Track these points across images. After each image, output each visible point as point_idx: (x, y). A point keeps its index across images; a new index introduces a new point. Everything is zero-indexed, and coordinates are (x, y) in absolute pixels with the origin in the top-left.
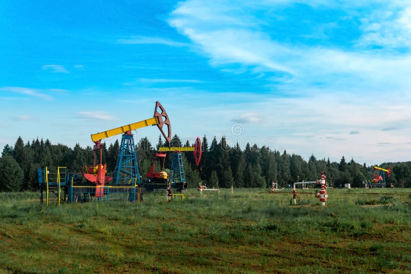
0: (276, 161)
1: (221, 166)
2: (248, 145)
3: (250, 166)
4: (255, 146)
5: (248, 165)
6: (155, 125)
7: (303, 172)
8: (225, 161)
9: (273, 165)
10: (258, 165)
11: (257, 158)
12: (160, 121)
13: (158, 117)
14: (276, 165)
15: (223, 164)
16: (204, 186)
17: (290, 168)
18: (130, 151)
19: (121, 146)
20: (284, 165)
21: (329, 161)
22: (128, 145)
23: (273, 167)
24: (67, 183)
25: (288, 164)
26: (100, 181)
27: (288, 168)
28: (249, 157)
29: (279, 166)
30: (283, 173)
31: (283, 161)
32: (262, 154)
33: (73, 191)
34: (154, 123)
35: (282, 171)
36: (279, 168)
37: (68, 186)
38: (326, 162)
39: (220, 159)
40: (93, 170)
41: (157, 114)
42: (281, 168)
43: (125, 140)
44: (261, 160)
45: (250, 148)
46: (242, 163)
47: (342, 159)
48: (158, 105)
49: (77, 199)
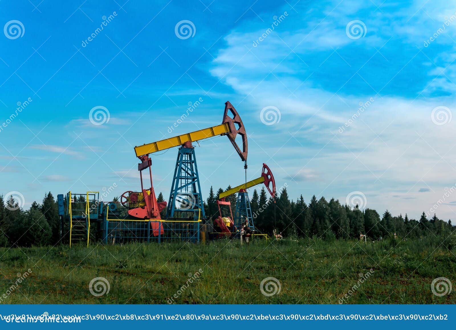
0: (347, 217)
1: (282, 222)
2: (314, 198)
3: (318, 222)
4: (323, 199)
5: (315, 222)
6: (224, 134)
7: (380, 230)
10: (327, 221)
11: (325, 213)
12: (232, 129)
13: (228, 123)
14: (348, 221)
16: (279, 235)
18: (190, 172)
19: (177, 165)
20: (357, 221)
21: (406, 218)
22: (187, 163)
23: (345, 223)
24: (101, 215)
25: (362, 221)
26: (153, 212)
27: (362, 224)
28: (315, 212)
29: (352, 222)
30: (356, 230)
31: (356, 217)
32: (332, 208)
33: (108, 227)
34: (223, 132)
35: (355, 228)
36: (351, 224)
37: (102, 220)
38: (403, 219)
39: (282, 215)
40: (137, 198)
41: (227, 119)
42: (353, 224)
43: (183, 156)
44: (330, 215)
45: (316, 201)
46: (308, 220)
47: (423, 215)
48: (228, 107)
49: (114, 239)
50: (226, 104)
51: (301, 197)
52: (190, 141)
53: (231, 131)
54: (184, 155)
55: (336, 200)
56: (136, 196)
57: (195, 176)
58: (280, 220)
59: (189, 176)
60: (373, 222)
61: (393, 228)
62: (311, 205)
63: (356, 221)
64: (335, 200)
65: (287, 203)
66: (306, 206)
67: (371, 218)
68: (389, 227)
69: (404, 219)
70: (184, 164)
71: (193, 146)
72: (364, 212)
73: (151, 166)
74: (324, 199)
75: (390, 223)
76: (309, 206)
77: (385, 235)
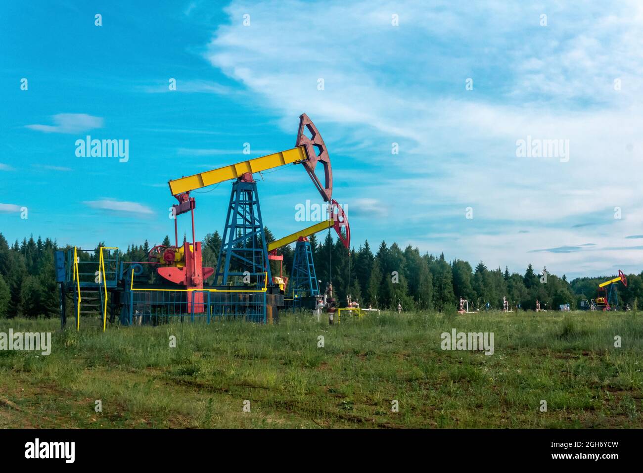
0: (430, 272)
1: (340, 278)
2: (384, 245)
4: (395, 246)
5: (385, 278)
6: (299, 163)
8: (346, 271)
9: (426, 277)
10: (402, 277)
11: (399, 266)
12: (310, 155)
13: (305, 146)
14: (430, 277)
15: (343, 276)
16: (354, 303)
17: (452, 282)
18: (248, 218)
19: (231, 207)
20: (442, 277)
21: (507, 272)
22: (246, 204)
23: (426, 280)
24: (120, 282)
25: (449, 276)
26: (193, 278)
27: (449, 281)
28: (385, 264)
29: (435, 278)
30: (441, 290)
31: (441, 271)
32: (407, 259)
33: (134, 300)
34: (297, 159)
35: (440, 286)
36: (435, 282)
37: (122, 289)
38: (502, 273)
39: (339, 268)
40: (174, 256)
41: (303, 140)
42: (438, 282)
43: (240, 194)
44: (406, 269)
45: (387, 249)
46: (376, 275)
47: (529, 268)
48: (305, 122)
49: (141, 317)
50: (302, 117)
51: (366, 243)
52: (251, 172)
53: (308, 158)
54: (242, 193)
55: (415, 248)
56: (172, 254)
57: (257, 223)
58: (335, 276)
59: (247, 223)
60: (464, 279)
61: (491, 286)
62: (379, 255)
63: (440, 276)
64: (413, 248)
65: (346, 252)
66: (372, 256)
67: (461, 272)
68: (486, 285)
69: (504, 273)
70: (242, 205)
71: (255, 180)
72: (452, 265)
73: (193, 210)
74: (397, 246)
75: (487, 279)
76: (376, 256)
77: (480, 296)
